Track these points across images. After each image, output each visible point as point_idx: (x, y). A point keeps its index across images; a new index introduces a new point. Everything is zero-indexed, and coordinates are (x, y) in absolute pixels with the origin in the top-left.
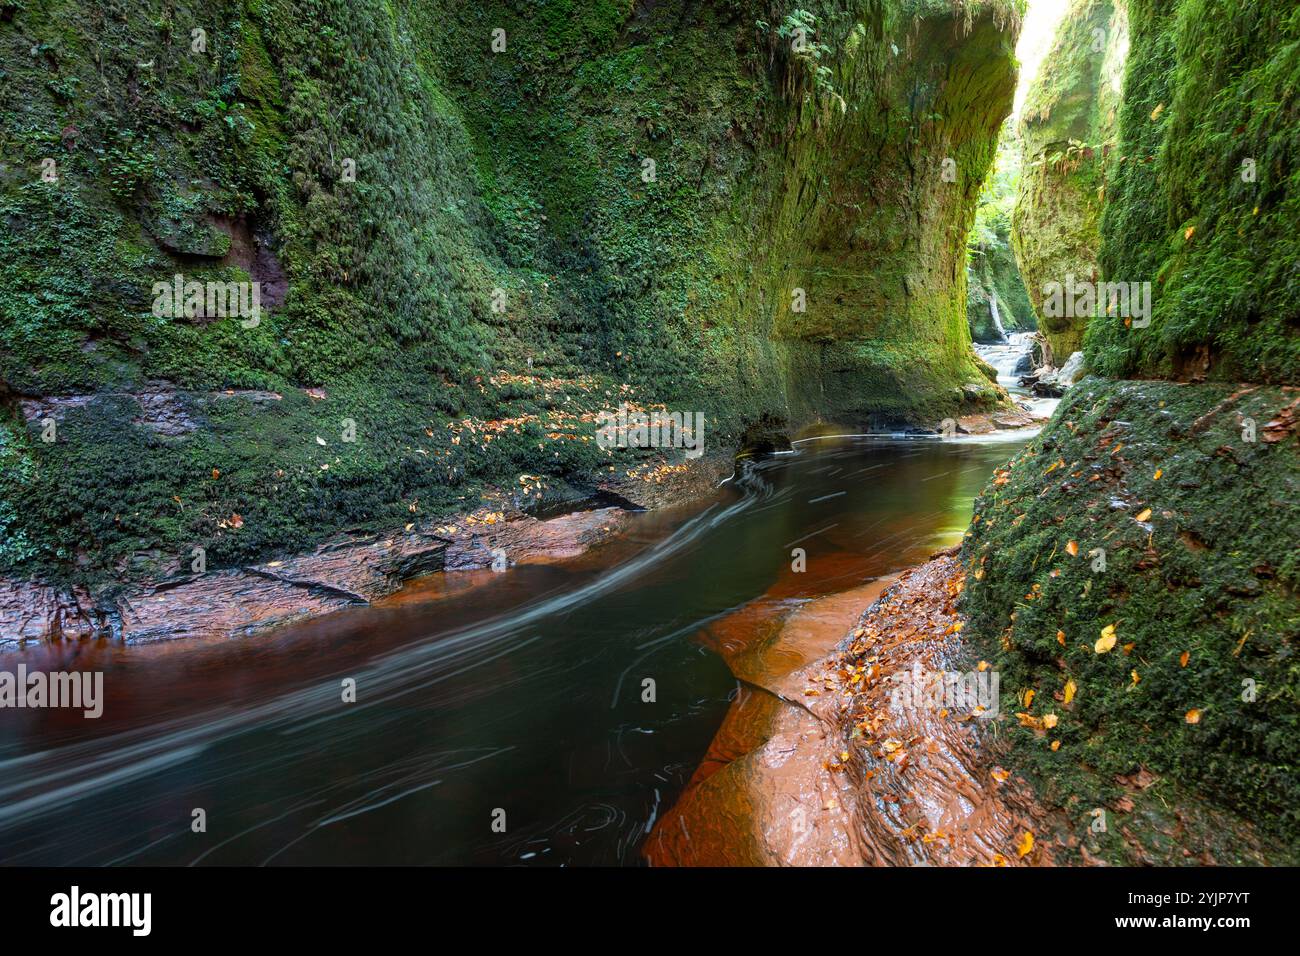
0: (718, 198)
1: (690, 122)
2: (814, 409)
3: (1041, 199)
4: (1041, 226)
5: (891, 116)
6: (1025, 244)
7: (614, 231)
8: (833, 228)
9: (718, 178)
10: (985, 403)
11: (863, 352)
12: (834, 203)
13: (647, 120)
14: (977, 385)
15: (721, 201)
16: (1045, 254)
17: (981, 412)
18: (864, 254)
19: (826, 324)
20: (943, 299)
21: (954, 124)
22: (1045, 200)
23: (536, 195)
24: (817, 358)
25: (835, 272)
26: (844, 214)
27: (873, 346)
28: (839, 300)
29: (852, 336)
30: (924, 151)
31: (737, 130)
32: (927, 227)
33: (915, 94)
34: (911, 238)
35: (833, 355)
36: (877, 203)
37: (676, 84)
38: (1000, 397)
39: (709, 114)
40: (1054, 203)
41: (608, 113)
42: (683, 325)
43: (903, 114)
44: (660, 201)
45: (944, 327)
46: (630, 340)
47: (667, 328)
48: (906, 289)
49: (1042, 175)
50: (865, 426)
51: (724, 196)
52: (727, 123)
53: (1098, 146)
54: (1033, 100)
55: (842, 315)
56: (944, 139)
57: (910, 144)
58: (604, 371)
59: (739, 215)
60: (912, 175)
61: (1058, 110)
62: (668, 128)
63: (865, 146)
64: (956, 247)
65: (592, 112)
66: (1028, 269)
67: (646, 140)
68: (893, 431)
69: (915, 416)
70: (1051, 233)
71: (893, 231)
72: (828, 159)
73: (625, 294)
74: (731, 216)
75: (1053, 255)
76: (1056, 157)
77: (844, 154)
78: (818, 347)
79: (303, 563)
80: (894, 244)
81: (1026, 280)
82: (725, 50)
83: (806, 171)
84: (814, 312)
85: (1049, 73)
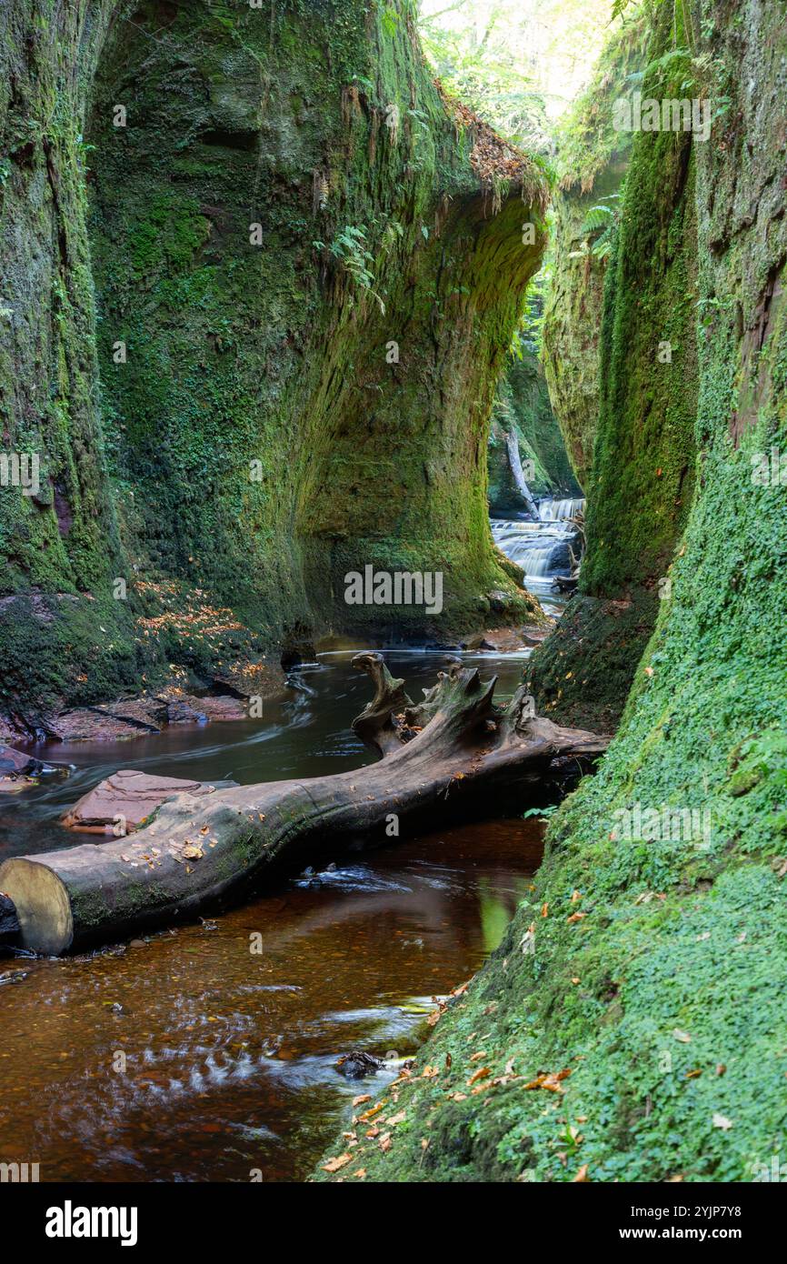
0: (270, 404)
1: (253, 335)
2: (326, 619)
3: (583, 307)
4: (584, 348)
5: (417, 294)
6: (561, 373)
7: (183, 439)
8: (354, 411)
9: (271, 385)
10: (511, 614)
12: (357, 386)
13: (217, 335)
14: (504, 592)
15: (272, 406)
17: (509, 625)
18: (383, 439)
19: (340, 518)
20: (465, 488)
21: (479, 291)
22: (589, 309)
23: (114, 405)
24: (328, 558)
25: (351, 459)
26: (365, 397)
27: (389, 544)
28: (354, 490)
29: (366, 532)
30: (448, 325)
31: (291, 339)
32: (450, 407)
33: (441, 268)
34: (433, 419)
35: (344, 553)
36: (399, 382)
37: (244, 303)
38: (530, 608)
39: (269, 328)
41: (181, 327)
42: (238, 530)
43: (428, 288)
44: (223, 410)
45: (466, 521)
46: (197, 546)
47: (226, 534)
48: (427, 477)
49: (584, 272)
51: (275, 401)
52: (283, 334)
55: (356, 508)
56: (470, 309)
57: (435, 318)
58: (179, 575)
59: (285, 417)
60: (436, 350)
61: (605, 180)
62: (234, 342)
63: (390, 325)
64: (480, 424)
65: (166, 326)
66: (565, 410)
67: (214, 353)
68: (412, 646)
69: (436, 629)
71: (414, 412)
72: (356, 344)
73: (193, 501)
74: (279, 419)
76: (603, 250)
77: (370, 336)
78: (329, 545)
79: (116, 707)
80: (415, 426)
81: (562, 425)
82: (286, 269)
83: (337, 360)
84: (328, 505)
85: (592, 122)
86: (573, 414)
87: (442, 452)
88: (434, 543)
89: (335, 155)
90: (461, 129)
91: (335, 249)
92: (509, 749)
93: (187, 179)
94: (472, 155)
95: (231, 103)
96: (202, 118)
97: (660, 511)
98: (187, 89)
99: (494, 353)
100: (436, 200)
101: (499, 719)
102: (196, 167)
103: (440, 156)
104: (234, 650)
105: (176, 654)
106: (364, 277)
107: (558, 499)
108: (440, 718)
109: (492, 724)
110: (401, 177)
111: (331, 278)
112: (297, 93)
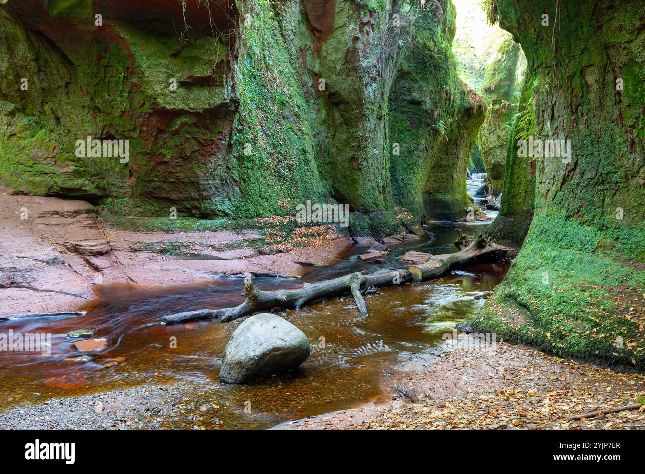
1: (417, 148)
3: (490, 123)
4: (490, 134)
5: (454, 133)
7: (401, 173)
8: (437, 162)
9: (421, 159)
11: (440, 197)
12: (438, 156)
15: (421, 164)
16: (491, 146)
18: (443, 168)
19: (431, 188)
21: (468, 131)
22: (492, 123)
24: (429, 198)
25: (435, 174)
26: (440, 159)
27: (443, 195)
28: (435, 181)
29: (437, 191)
30: (460, 140)
31: (426, 148)
32: (459, 160)
33: (460, 126)
34: (455, 163)
35: (432, 197)
36: (448, 155)
37: (416, 140)
38: (477, 211)
39: (421, 146)
40: (495, 125)
42: (412, 193)
43: (456, 131)
44: (410, 166)
46: (403, 198)
47: (410, 195)
48: (453, 178)
50: (440, 219)
51: (421, 162)
52: (424, 147)
53: (513, 105)
54: (488, 80)
55: (435, 185)
56: (466, 135)
57: (457, 138)
58: (400, 205)
60: (457, 146)
61: (498, 87)
62: (413, 150)
68: (448, 220)
69: (454, 216)
70: (494, 137)
71: (451, 161)
73: (403, 187)
74: (422, 167)
75: (494, 147)
76: (497, 107)
78: (428, 195)
79: (395, 236)
80: (451, 165)
81: (482, 155)
82: (426, 132)
83: (434, 152)
84: (429, 185)
85: (494, 70)
86: (486, 152)
87: (457, 171)
88: (454, 194)
89: (438, 105)
90: (466, 92)
91: (437, 126)
92: (487, 249)
93: (404, 112)
94: (469, 98)
95: (416, 95)
96: (409, 98)
97: (520, 200)
98: (406, 92)
99: (471, 145)
100: (459, 110)
101: (485, 243)
102: (407, 109)
103: (461, 99)
104: (413, 223)
105: (403, 224)
106: (443, 132)
107: (478, 173)
108: (474, 243)
109: (484, 244)
110: (452, 107)
111: (435, 133)
112: (431, 92)
